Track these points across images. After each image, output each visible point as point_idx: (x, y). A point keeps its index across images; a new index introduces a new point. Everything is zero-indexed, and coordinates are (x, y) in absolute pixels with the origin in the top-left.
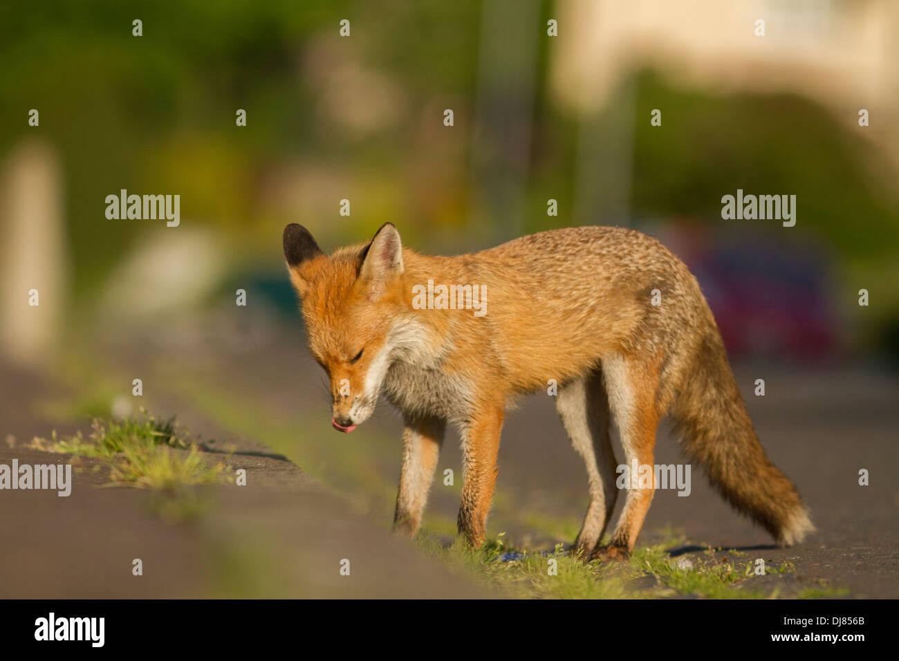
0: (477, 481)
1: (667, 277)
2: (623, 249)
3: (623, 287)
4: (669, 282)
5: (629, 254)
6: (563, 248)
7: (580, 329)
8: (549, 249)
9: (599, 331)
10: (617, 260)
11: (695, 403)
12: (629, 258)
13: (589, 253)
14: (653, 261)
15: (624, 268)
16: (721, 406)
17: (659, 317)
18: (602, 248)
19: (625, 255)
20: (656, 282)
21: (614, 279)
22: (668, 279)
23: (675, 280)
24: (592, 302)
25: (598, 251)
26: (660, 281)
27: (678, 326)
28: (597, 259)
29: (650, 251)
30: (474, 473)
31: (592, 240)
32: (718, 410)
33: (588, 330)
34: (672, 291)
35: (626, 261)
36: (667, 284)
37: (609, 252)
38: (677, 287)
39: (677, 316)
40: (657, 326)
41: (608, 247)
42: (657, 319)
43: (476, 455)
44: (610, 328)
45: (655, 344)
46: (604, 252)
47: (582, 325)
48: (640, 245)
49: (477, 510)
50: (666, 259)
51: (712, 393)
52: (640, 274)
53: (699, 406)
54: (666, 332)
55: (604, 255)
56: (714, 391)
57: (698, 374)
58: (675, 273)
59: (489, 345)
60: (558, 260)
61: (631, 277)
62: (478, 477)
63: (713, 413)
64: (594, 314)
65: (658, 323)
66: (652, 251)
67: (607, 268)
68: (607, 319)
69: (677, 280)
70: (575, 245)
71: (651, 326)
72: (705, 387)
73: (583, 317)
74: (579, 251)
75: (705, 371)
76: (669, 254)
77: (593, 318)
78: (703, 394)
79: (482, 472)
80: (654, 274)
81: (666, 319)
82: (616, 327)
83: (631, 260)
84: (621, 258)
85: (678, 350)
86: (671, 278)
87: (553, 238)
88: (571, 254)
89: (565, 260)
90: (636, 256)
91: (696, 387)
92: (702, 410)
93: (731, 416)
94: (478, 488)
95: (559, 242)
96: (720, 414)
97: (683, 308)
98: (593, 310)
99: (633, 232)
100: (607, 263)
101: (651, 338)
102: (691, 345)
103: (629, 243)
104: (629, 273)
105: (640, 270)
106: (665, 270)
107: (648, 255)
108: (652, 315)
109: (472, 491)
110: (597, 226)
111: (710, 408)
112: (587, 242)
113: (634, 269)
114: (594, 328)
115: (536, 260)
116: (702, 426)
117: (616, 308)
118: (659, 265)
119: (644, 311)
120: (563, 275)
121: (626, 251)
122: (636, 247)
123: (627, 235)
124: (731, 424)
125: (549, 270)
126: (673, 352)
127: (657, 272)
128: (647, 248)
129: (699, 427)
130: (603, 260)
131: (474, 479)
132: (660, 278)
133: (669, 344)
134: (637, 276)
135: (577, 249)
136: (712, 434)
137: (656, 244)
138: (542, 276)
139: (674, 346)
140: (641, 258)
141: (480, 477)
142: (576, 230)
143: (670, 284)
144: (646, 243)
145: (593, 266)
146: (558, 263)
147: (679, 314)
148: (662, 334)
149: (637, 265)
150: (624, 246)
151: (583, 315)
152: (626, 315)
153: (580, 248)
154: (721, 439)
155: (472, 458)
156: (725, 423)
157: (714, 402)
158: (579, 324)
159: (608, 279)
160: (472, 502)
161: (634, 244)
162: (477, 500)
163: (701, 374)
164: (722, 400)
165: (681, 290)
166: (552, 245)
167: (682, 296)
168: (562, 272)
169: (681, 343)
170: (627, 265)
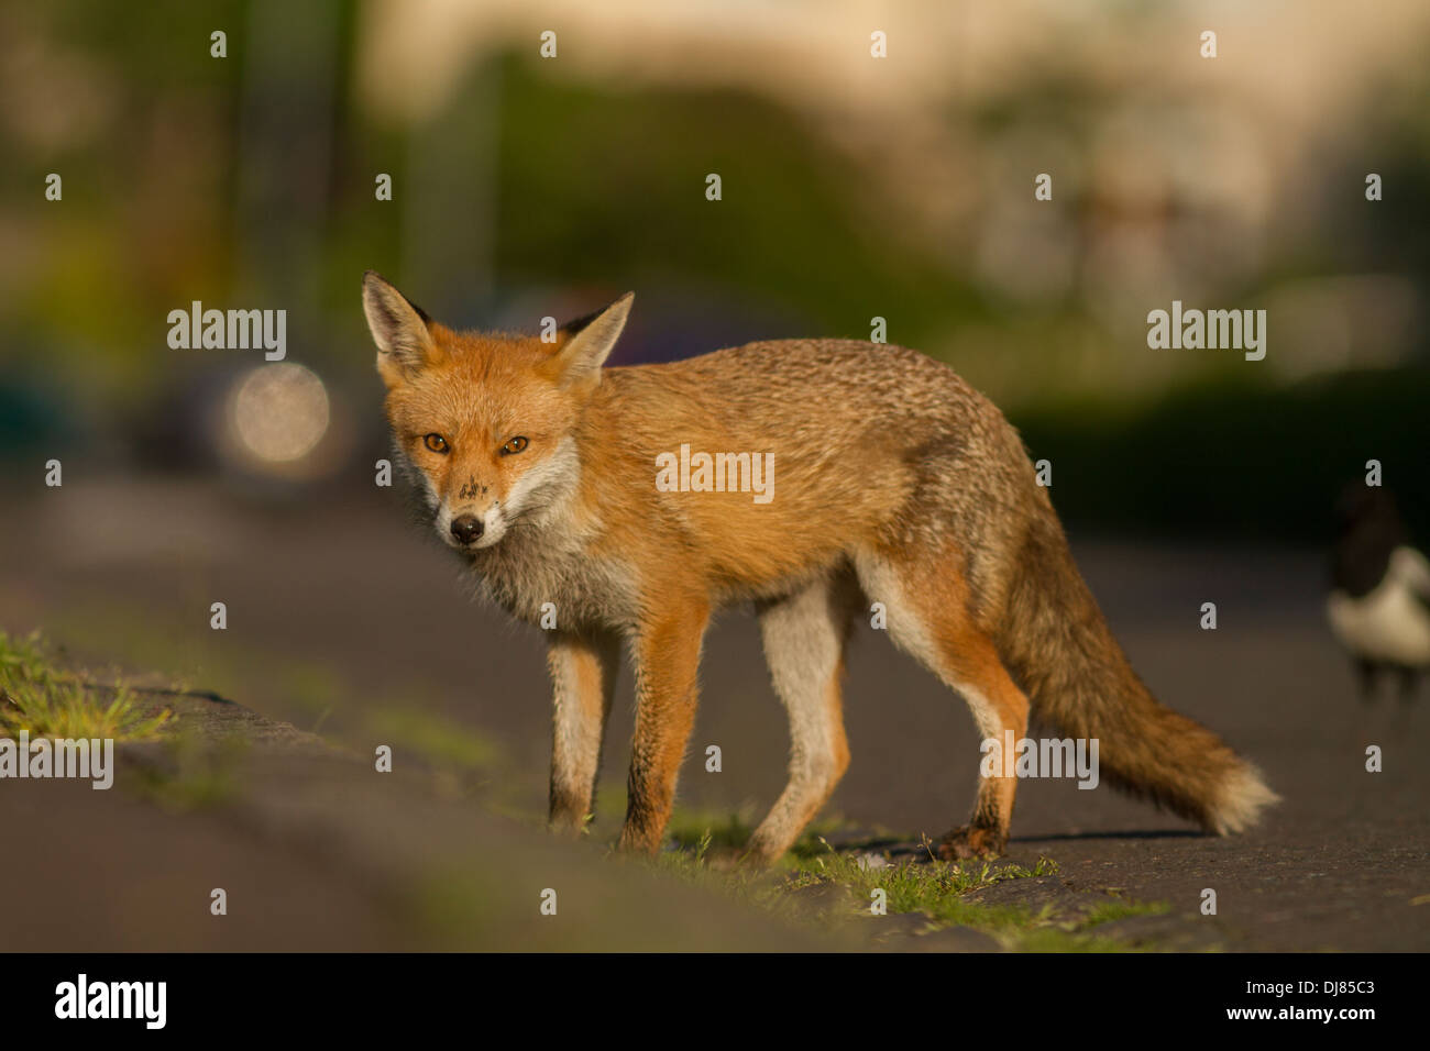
0: (654, 723)
1: (957, 429)
2: (887, 378)
3: (882, 438)
4: (960, 437)
5: (897, 386)
6: (784, 368)
7: (808, 494)
8: (761, 366)
9: (839, 502)
10: (875, 395)
11: (1021, 635)
12: (896, 392)
13: (829, 379)
14: (937, 402)
15: (885, 410)
16: (1064, 636)
17: (940, 489)
18: (851, 372)
19: (890, 388)
20: (939, 437)
21: (865, 422)
22: (959, 432)
23: (969, 435)
24: (828, 452)
25: (844, 378)
26: (945, 436)
27: (977, 505)
28: (841, 391)
29: (932, 384)
30: (649, 709)
31: (837, 359)
32: (1060, 642)
33: (821, 497)
34: (962, 450)
35: (888, 398)
36: (956, 440)
37: (864, 380)
38: (972, 445)
39: (972, 488)
40: (935, 504)
41: (863, 372)
42: (936, 493)
43: (653, 679)
44: (857, 499)
45: (937, 532)
46: (855, 380)
47: (813, 487)
48: (916, 373)
49: (654, 771)
50: (957, 397)
51: (1048, 616)
52: (912, 422)
53: (1028, 639)
54: (955, 513)
55: (854, 386)
56: (1050, 614)
57: (1022, 586)
58: (972, 421)
59: (657, 503)
60: (775, 383)
61: (896, 426)
62: (655, 715)
63: (1051, 649)
64: (832, 471)
65: (938, 499)
66: (936, 383)
67: (856, 406)
68: (852, 483)
69: (974, 435)
70: (807, 366)
71: (927, 504)
72: (1036, 607)
73: (813, 474)
74: (812, 375)
75: (1033, 581)
76: (966, 389)
77: (830, 478)
78: (1033, 618)
79: (663, 707)
80: (936, 424)
81: (951, 493)
82: (869, 498)
83: (900, 398)
84: (882, 392)
85: (986, 543)
86: (963, 430)
87: (772, 352)
88: (797, 378)
89: (785, 385)
90: (909, 391)
91: (1021, 608)
92: (1033, 646)
93: (1083, 651)
94: (656, 735)
95: (780, 358)
96: (1063, 649)
97: (982, 477)
98: (828, 465)
99: (909, 353)
100: (858, 399)
101: (929, 523)
102: (1009, 532)
103: (899, 370)
104: (893, 418)
105: (912, 416)
106: (954, 418)
107: (930, 390)
108: (927, 487)
109: (646, 741)
110: (850, 338)
111: (1047, 641)
112: (828, 361)
113: (902, 412)
114: (831, 495)
115: (735, 378)
116: (1035, 671)
117: (869, 467)
118: (945, 410)
119: (916, 479)
120: (781, 404)
121: (892, 382)
122: (909, 376)
123: (897, 357)
124: (1084, 663)
125: (758, 394)
126: (977, 545)
127: (940, 420)
128: (929, 379)
129: (1030, 672)
130: (851, 394)
131: (650, 720)
132: (943, 431)
133: (967, 534)
134: (906, 426)
135: (809, 371)
136: (1053, 682)
137: (945, 374)
138: (745, 401)
139: (975, 535)
140: (916, 395)
141: (660, 716)
142: (814, 341)
143: (961, 441)
144: (928, 370)
145: (833, 401)
146: (775, 387)
147: (976, 485)
148: (949, 517)
149: (909, 406)
150: (890, 373)
151: (813, 471)
152: (884, 482)
153: (815, 369)
154: (1070, 687)
155: (646, 685)
156: (1074, 662)
157: (1052, 632)
158: (806, 486)
159: (857, 422)
160: (645, 759)
161: (907, 371)
162: (654, 754)
163: (1027, 586)
164: (1066, 627)
165: (979, 449)
166: (767, 361)
167: (981, 458)
168: (779, 399)
169: (988, 530)
170: (890, 405)
